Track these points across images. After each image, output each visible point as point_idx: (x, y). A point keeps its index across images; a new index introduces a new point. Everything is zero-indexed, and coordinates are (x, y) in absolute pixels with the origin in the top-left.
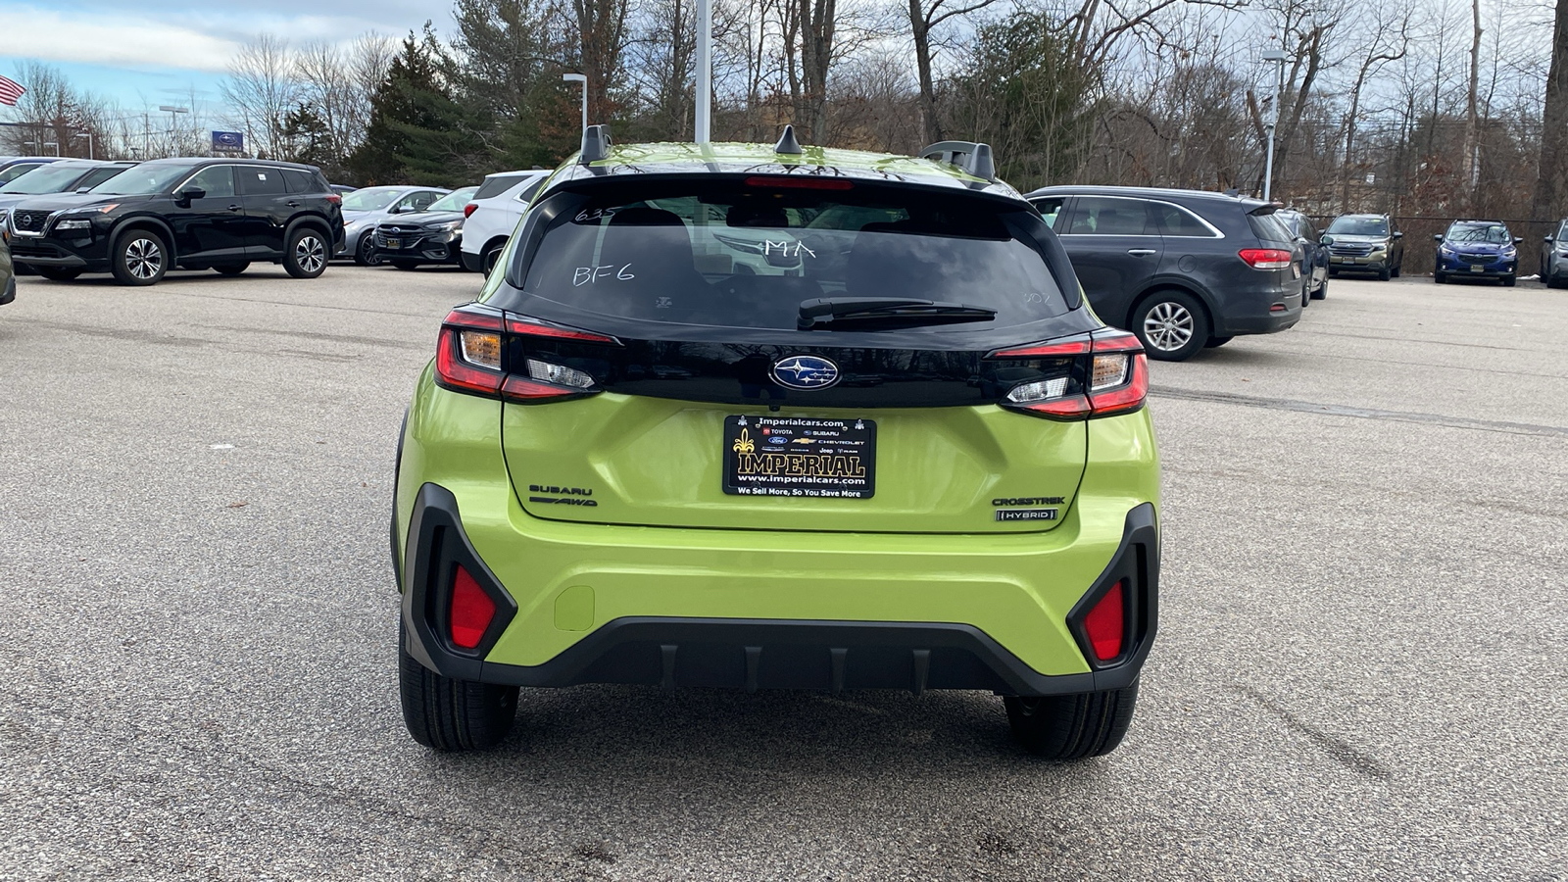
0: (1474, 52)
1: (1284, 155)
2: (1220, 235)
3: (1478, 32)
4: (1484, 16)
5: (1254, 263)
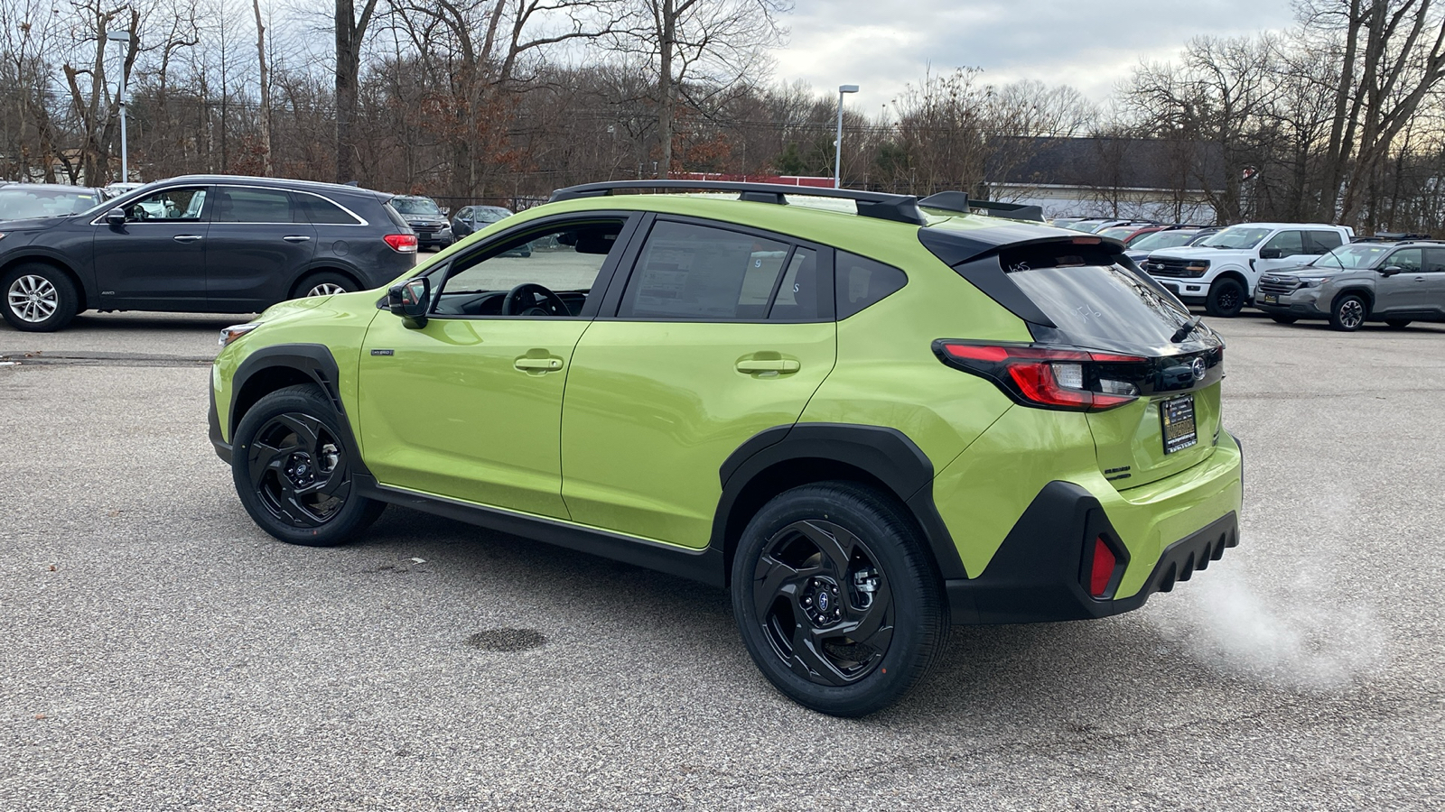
0: (260, 45)
1: (112, 130)
2: (364, 223)
3: (261, 30)
4: (263, 9)
5: (398, 246)
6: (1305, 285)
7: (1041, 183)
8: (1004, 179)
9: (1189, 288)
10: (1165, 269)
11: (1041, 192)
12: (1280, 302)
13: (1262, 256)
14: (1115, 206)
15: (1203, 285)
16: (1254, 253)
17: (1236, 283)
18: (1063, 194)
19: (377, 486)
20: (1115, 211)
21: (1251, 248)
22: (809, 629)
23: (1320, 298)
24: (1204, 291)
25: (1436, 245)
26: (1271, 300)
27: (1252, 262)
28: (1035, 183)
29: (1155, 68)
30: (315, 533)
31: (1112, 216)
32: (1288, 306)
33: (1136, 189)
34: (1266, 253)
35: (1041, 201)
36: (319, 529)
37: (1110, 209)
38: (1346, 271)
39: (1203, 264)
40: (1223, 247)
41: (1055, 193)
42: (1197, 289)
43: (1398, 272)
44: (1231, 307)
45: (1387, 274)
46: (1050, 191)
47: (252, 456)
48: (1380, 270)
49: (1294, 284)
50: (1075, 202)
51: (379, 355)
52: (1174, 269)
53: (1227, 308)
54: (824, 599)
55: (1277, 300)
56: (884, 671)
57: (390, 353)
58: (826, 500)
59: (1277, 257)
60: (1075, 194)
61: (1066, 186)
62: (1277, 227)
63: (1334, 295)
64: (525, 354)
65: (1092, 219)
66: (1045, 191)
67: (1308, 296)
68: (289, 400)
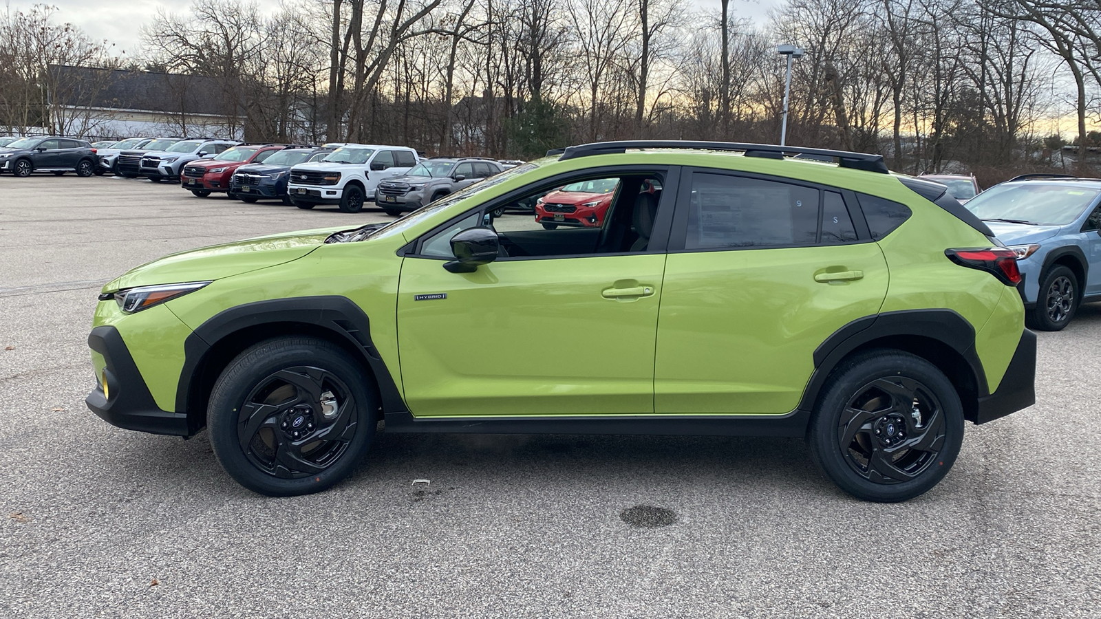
6: (413, 189)
7: (120, 108)
8: (90, 104)
9: (328, 193)
10: (308, 179)
11: (123, 115)
12: (398, 201)
13: (372, 169)
14: (184, 127)
15: (338, 190)
16: (367, 166)
17: (357, 188)
18: (141, 117)
19: (414, 420)
20: (184, 132)
21: (364, 163)
22: (882, 450)
23: (424, 197)
24: (339, 195)
25: (476, 160)
26: (391, 200)
27: (366, 173)
28: (114, 107)
29: (172, 18)
30: (318, 480)
31: (183, 135)
32: (404, 203)
33: (201, 115)
34: (376, 166)
35: (124, 122)
36: (322, 475)
37: (180, 131)
38: (434, 179)
39: (336, 175)
40: (343, 162)
41: (135, 116)
42: (335, 193)
43: (463, 179)
44: (356, 206)
45: (457, 180)
46: (131, 115)
47: (242, 418)
48: (453, 178)
49: (406, 188)
50: (151, 124)
51: (427, 299)
52: (315, 179)
53: (353, 206)
54: (891, 428)
55: (396, 200)
56: (941, 464)
57: (442, 296)
58: (899, 362)
59: (382, 169)
60: (149, 117)
61: (143, 111)
62: (378, 148)
63: (432, 194)
64: (612, 285)
65: (192, 139)
66: (126, 114)
67: (417, 196)
68: (293, 355)
